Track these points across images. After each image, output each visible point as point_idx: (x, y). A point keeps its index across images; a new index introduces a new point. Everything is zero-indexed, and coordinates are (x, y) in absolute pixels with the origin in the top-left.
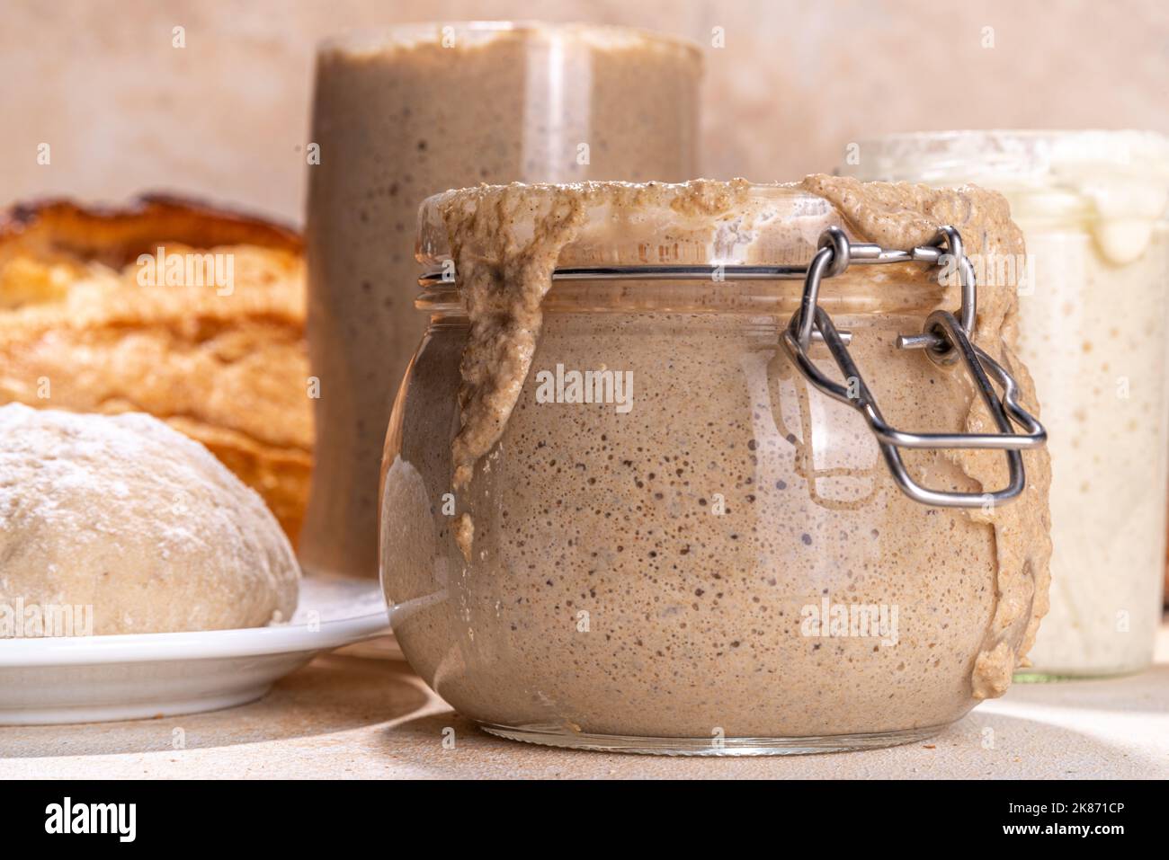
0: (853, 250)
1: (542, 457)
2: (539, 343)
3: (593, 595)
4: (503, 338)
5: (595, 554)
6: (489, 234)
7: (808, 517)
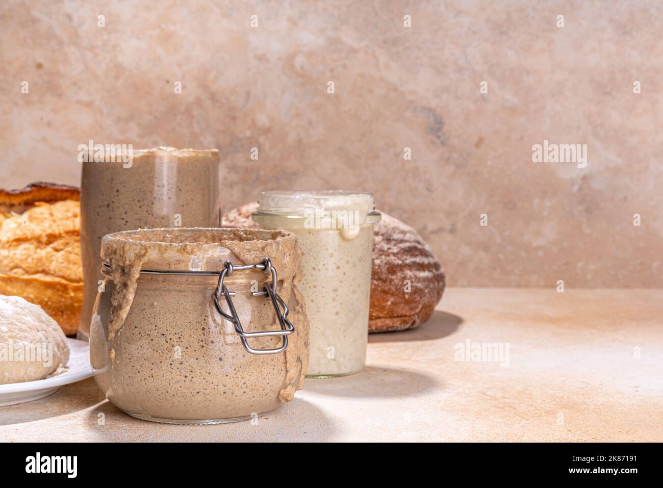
0: (234, 268)
1: (136, 331)
2: (136, 293)
3: (152, 377)
4: (125, 291)
5: (153, 364)
6: (120, 256)
7: (221, 352)
